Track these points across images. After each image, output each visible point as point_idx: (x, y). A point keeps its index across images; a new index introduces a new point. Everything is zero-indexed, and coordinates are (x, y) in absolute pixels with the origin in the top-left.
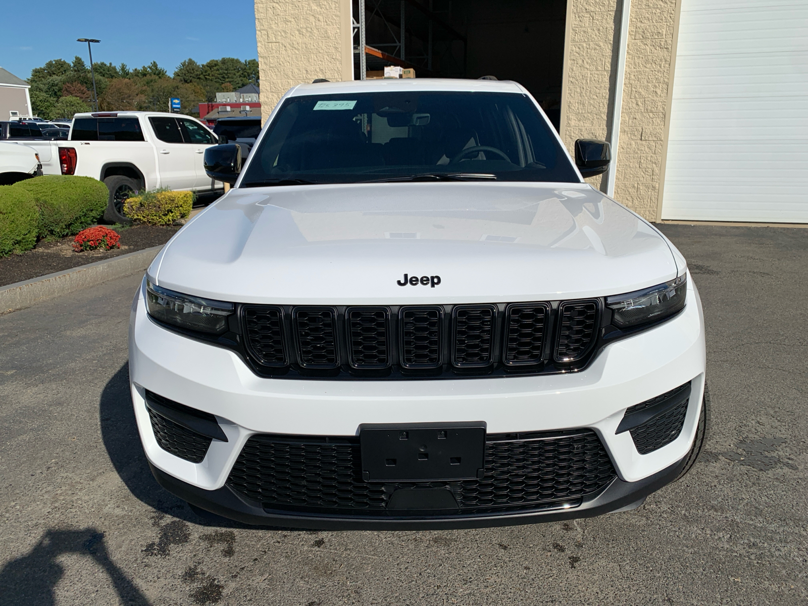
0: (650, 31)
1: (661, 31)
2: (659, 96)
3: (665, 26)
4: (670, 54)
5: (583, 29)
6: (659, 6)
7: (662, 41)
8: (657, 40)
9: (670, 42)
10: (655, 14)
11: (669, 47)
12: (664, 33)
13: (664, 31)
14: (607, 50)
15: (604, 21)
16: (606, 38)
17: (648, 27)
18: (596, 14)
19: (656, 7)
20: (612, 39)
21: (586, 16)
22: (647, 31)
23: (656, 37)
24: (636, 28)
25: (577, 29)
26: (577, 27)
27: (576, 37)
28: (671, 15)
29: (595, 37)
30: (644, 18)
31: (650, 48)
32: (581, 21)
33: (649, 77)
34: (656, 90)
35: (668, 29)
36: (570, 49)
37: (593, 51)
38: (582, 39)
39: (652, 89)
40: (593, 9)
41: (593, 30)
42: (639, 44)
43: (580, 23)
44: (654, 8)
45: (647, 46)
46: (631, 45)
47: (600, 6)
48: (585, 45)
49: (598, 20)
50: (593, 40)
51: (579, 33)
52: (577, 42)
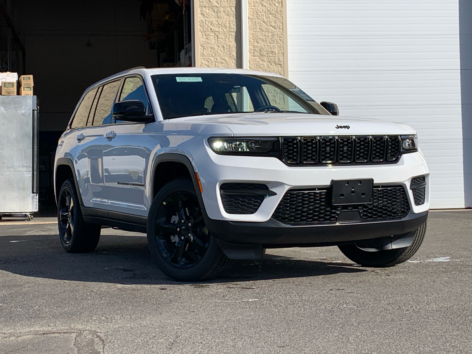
0: (265, 50)
1: (274, 51)
2: (278, 104)
3: (277, 47)
4: (283, 69)
5: (210, 45)
6: (270, 31)
7: (276, 59)
8: (271, 57)
9: (282, 60)
10: (268, 36)
11: (282, 63)
12: (277, 52)
13: (276, 50)
14: (232, 63)
15: (227, 40)
16: (230, 54)
17: (263, 47)
18: (219, 33)
19: (268, 31)
20: (235, 55)
21: (212, 34)
22: (263, 50)
23: (271, 55)
24: (254, 47)
25: (205, 45)
26: (205, 44)
27: (205, 52)
28: (281, 38)
29: (221, 52)
30: (259, 39)
31: (267, 64)
32: (207, 39)
33: (269, 88)
34: (276, 99)
35: (279, 49)
36: (200, 62)
37: (220, 64)
38: (210, 54)
39: (272, 98)
40: (217, 29)
41: (219, 47)
42: (257, 60)
43: (207, 40)
44: (266, 32)
45: (264, 62)
46: (251, 61)
47: (223, 28)
48: (213, 59)
49: (222, 38)
50: (219, 55)
51: (207, 49)
52: (206, 56)
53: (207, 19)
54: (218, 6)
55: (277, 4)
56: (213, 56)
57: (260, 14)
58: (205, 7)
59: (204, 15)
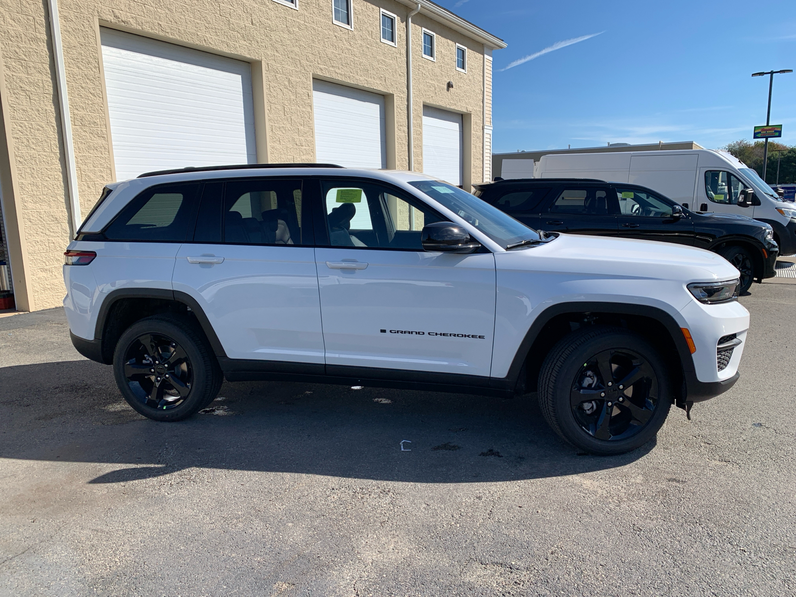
0: (87, 120)
1: (96, 121)
3: (98, 117)
4: (107, 143)
5: (22, 107)
6: (90, 98)
7: (99, 130)
8: (94, 128)
9: (105, 132)
10: (88, 104)
11: (105, 136)
12: (99, 123)
13: (98, 121)
14: (51, 132)
15: (42, 102)
16: (48, 120)
17: (84, 116)
18: (32, 94)
19: (87, 98)
22: (84, 119)
23: (93, 126)
24: (74, 115)
27: (16, 114)
28: (101, 108)
29: (35, 117)
32: (17, 98)
35: (101, 120)
40: (28, 88)
41: (32, 110)
43: (17, 100)
49: (35, 100)
50: (34, 119)
51: (18, 111)
52: (18, 120)
53: (14, 74)
54: (26, 59)
55: (94, 70)
56: (26, 120)
57: (76, 77)
58: (11, 58)
59: (9, 68)
